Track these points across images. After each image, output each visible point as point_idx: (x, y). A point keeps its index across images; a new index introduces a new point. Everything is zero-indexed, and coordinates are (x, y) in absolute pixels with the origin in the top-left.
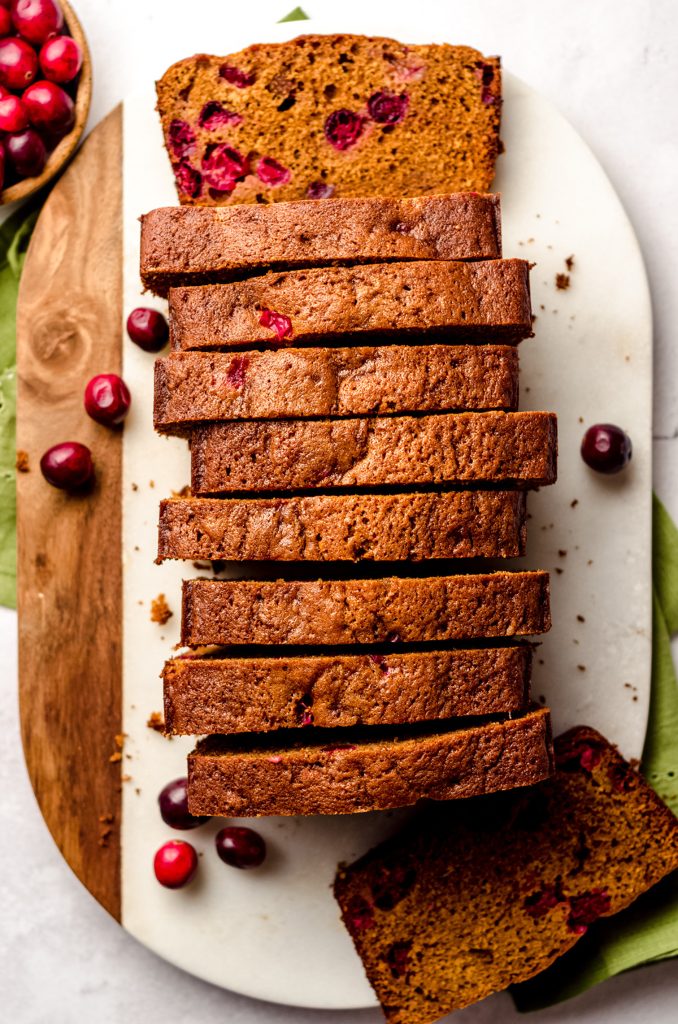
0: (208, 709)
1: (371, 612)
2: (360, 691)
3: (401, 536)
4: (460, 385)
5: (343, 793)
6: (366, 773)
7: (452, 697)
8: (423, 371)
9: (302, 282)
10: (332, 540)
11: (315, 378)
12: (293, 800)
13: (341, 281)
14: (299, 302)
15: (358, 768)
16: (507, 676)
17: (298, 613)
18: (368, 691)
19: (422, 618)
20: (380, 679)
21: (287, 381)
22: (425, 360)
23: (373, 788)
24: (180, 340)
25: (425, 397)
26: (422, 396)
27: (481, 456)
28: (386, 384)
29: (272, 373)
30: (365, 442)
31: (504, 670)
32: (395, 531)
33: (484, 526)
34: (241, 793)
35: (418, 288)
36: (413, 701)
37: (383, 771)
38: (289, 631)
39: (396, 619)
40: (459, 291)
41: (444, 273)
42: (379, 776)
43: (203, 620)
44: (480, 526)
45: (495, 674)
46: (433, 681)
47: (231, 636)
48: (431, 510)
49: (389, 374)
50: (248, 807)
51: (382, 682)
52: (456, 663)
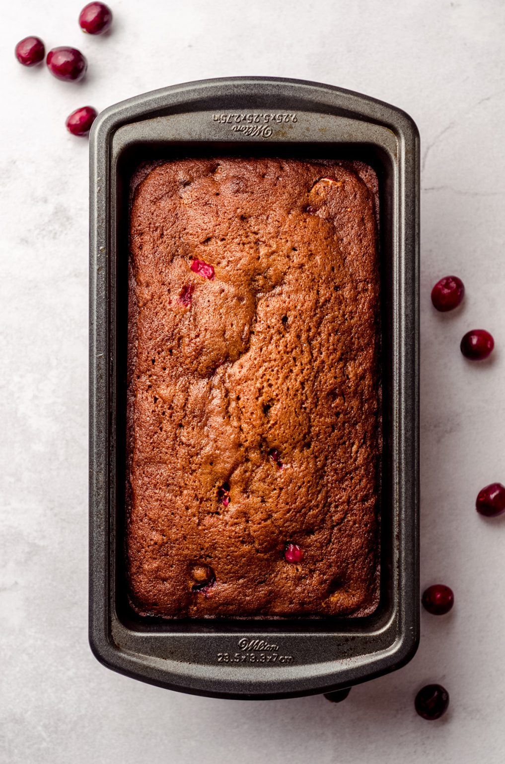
0: (157, 491)
1: (258, 435)
2: (263, 480)
3: (295, 395)
4: (340, 303)
5: (233, 534)
6: (251, 520)
7: (327, 485)
8: (315, 294)
9: (222, 242)
10: (248, 399)
11: (240, 299)
12: (199, 538)
13: (249, 243)
14: (220, 256)
15: (245, 517)
16: (365, 470)
17: (208, 436)
18: (269, 480)
19: (294, 439)
20: (277, 471)
21: (221, 301)
22: (317, 286)
23: (255, 532)
24: (135, 276)
25: (317, 312)
26: (315, 311)
27: (328, 349)
28: (289, 303)
29: (210, 296)
30: (248, 341)
31: (363, 466)
32: (291, 392)
33: (353, 388)
34: (162, 533)
35: (303, 250)
36: (300, 487)
37: (262, 520)
38: (201, 449)
39: (275, 440)
40: (331, 253)
41: (321, 240)
42: (259, 524)
43: (141, 442)
44: (350, 388)
45: (356, 469)
46: (314, 473)
47: (161, 453)
48: (316, 377)
49: (292, 296)
50: (167, 543)
51: (278, 474)
52: (330, 461)
